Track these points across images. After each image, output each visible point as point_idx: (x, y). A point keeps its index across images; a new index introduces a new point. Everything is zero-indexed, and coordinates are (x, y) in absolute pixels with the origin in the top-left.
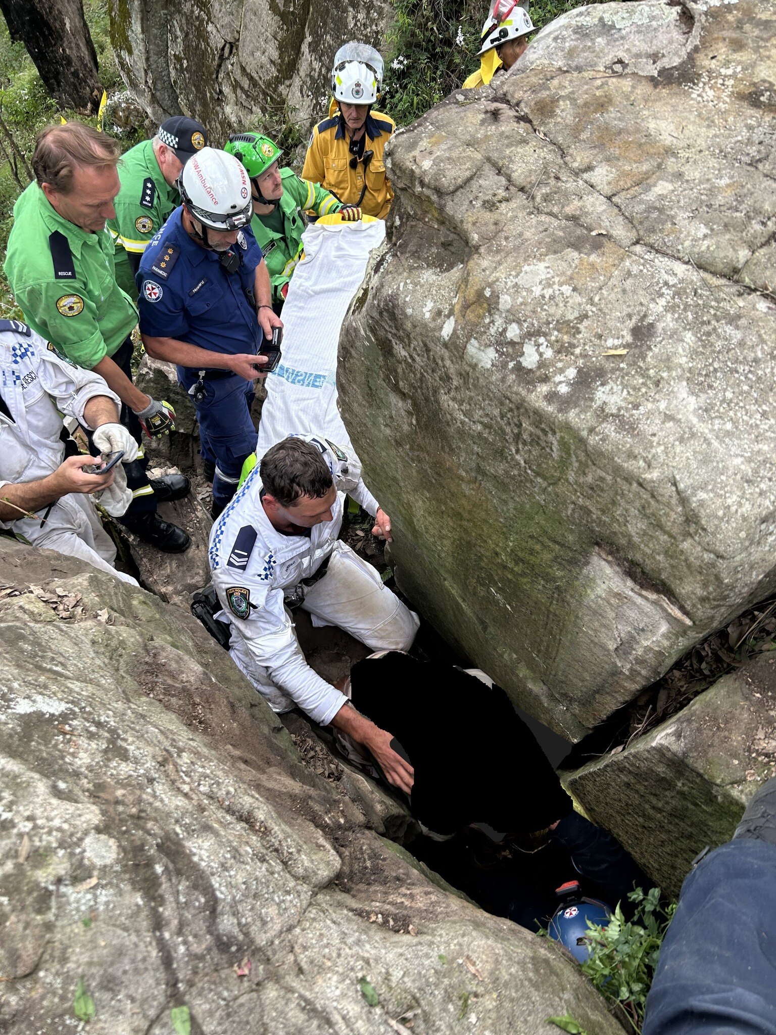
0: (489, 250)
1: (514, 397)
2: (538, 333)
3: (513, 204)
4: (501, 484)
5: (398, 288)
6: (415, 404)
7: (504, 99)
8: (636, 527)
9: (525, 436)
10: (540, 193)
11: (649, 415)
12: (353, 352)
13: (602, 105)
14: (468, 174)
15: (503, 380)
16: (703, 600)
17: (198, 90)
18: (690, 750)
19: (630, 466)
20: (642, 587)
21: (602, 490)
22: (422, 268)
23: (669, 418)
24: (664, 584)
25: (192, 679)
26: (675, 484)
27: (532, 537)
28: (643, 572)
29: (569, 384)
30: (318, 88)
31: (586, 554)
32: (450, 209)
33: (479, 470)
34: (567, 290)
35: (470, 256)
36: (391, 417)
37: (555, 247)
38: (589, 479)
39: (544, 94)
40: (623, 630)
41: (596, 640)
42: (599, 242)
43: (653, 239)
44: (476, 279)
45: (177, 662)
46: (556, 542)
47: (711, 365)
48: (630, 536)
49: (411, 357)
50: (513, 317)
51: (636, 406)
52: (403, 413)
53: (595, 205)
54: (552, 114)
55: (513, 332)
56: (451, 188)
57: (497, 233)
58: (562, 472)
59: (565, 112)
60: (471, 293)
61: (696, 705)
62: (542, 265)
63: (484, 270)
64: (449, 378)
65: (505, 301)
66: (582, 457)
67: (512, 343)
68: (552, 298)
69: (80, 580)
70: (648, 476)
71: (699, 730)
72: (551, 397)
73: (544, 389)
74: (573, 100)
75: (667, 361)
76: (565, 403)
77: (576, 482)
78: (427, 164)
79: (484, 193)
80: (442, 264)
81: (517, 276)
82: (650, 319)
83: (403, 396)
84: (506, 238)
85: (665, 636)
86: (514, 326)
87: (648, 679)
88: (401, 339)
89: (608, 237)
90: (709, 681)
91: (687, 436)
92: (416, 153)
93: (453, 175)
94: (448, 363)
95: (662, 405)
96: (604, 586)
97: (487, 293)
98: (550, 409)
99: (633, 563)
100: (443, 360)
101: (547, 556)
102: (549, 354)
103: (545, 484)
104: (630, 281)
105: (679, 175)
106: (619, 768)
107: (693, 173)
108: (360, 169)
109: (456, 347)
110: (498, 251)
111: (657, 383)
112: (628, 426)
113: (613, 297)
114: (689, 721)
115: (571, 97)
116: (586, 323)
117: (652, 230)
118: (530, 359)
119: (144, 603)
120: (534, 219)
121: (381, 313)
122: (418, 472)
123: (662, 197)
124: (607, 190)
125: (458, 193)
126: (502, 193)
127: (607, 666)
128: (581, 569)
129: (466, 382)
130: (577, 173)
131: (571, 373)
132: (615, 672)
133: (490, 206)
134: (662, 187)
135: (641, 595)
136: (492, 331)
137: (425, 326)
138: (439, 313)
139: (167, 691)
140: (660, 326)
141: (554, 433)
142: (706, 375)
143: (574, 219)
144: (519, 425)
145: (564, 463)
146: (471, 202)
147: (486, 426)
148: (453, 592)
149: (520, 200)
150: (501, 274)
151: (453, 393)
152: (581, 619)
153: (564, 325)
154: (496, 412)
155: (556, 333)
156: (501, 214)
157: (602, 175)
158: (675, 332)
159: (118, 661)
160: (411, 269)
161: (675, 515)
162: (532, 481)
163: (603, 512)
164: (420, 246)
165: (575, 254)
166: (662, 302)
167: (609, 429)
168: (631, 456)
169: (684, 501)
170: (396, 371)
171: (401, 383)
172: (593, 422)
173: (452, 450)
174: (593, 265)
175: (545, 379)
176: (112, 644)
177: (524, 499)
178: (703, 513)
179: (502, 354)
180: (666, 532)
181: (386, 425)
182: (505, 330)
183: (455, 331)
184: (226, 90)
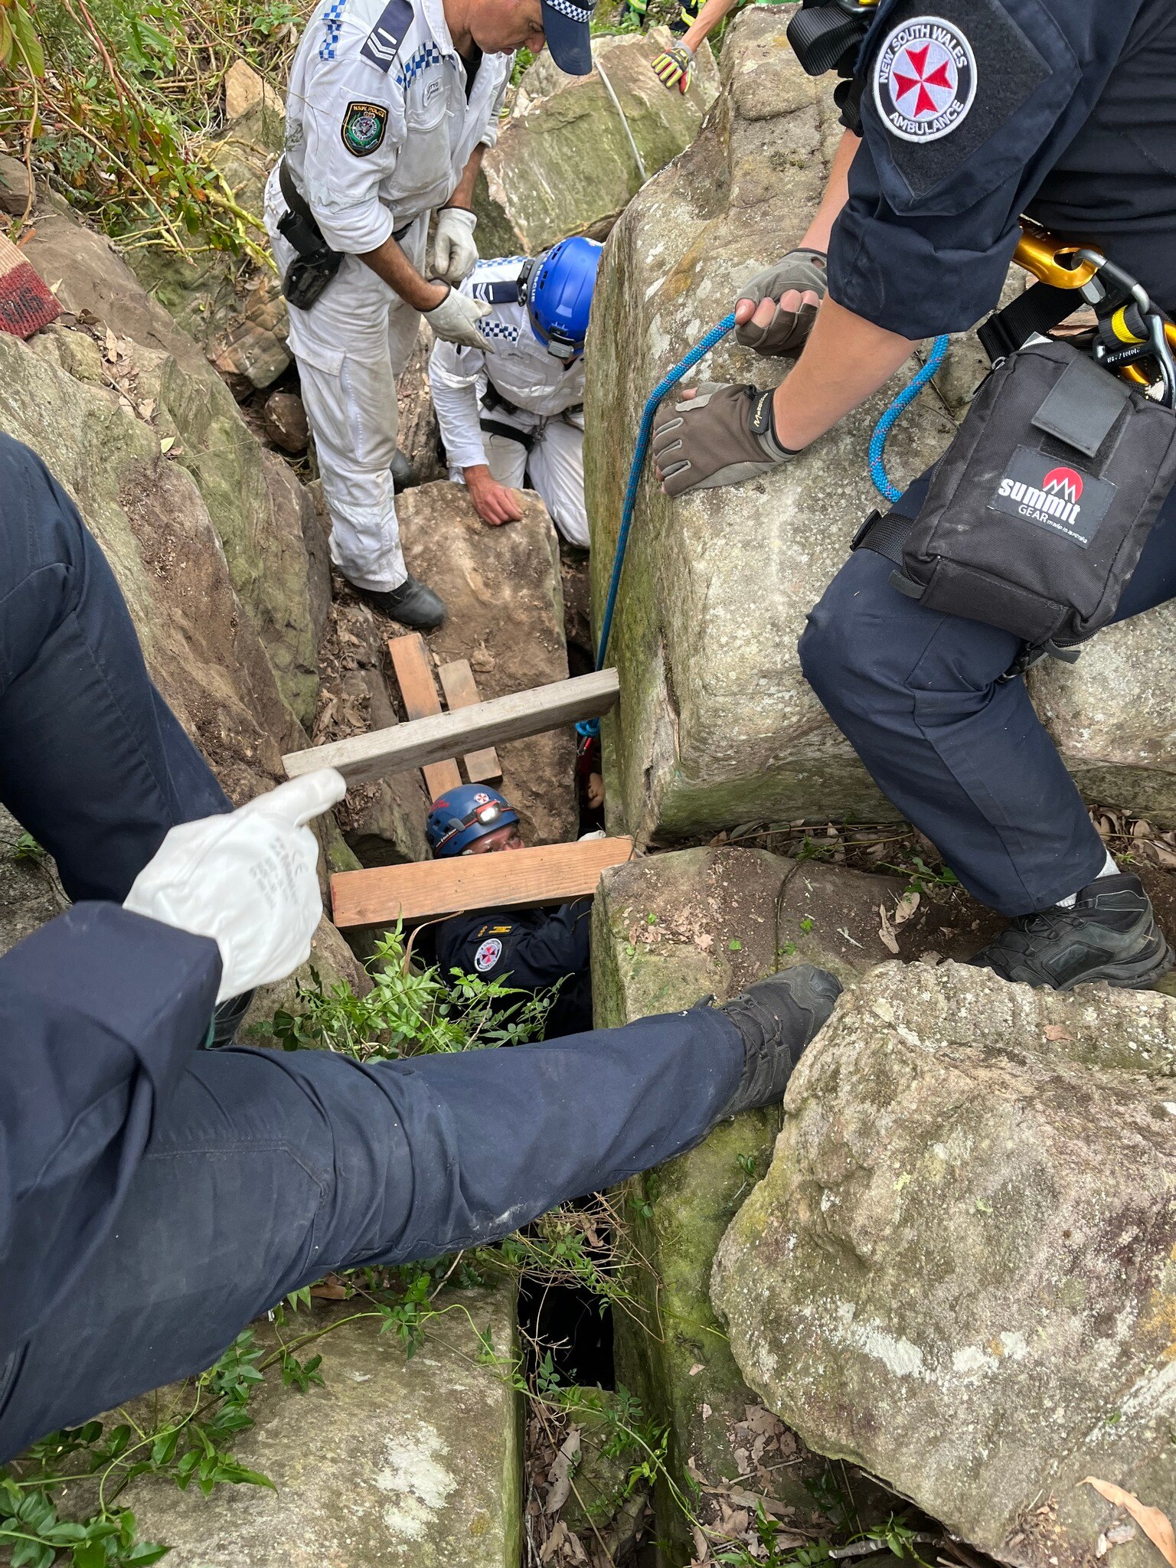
0: (738, 218)
3: (803, 177)
5: (649, 208)
8: (677, 621)
14: (782, 106)
20: (669, 700)
22: (685, 199)
24: (678, 703)
25: (187, 524)
26: (708, 586)
28: (672, 682)
31: (656, 642)
32: (737, 139)
35: (721, 213)
44: (702, 246)
45: (183, 497)
46: (647, 615)
47: (842, 486)
50: (702, 311)
55: (693, 330)
56: (753, 114)
57: (760, 201)
60: (691, 257)
63: (715, 239)
65: (706, 288)
69: (153, 356)
70: (694, 563)
78: (749, 66)
79: (785, 143)
80: (703, 207)
81: (734, 266)
84: (765, 214)
86: (698, 323)
88: (629, 276)
91: (755, 544)
92: (755, 44)
93: (767, 97)
96: (658, 690)
97: (699, 267)
99: (670, 666)
109: (648, 315)
110: (745, 224)
119: (226, 432)
120: (808, 208)
125: (758, 124)
126: (803, 154)
132: (645, 803)
133: (778, 162)
135: (668, 710)
136: (679, 316)
137: (639, 271)
138: (661, 264)
139: (149, 517)
142: (829, 495)
146: (763, 144)
149: (814, 175)
150: (725, 252)
155: (726, 356)
156: (781, 180)
159: (112, 452)
160: (675, 192)
161: (696, 621)
164: (701, 169)
168: (697, 535)
176: (115, 431)
178: (711, 630)
179: (672, 349)
182: (688, 323)
183: (656, 295)
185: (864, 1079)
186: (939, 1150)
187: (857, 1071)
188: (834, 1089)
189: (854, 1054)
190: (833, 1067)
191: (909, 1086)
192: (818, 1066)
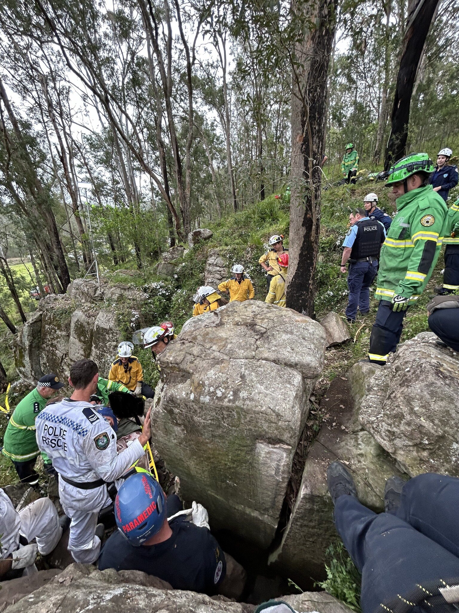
0: (196, 372)
1: (219, 406)
2: (219, 387)
3: (197, 360)
4: (221, 437)
5: (172, 393)
6: (185, 426)
7: (183, 339)
8: (265, 426)
9: (225, 416)
10: (203, 356)
11: (255, 394)
12: (158, 420)
13: (207, 334)
14: (183, 357)
15: (214, 403)
16: (291, 437)
17: (53, 370)
18: (312, 489)
19: (257, 409)
20: (274, 444)
21: (253, 420)
22: (178, 384)
23: (259, 393)
24: (279, 440)
26: (270, 408)
27: (236, 450)
28: (273, 440)
29: (232, 396)
30: (100, 358)
31: (254, 444)
32: (181, 367)
33: (213, 436)
34: (220, 374)
35: (191, 376)
36: (176, 435)
37: (213, 366)
38: (248, 419)
39: (193, 336)
40: (274, 464)
41: (268, 475)
42: (222, 361)
43: (233, 356)
44: (196, 381)
46: (244, 446)
47: (261, 378)
48: (265, 430)
49: (181, 411)
50: (210, 385)
51: (251, 394)
52: (180, 431)
53: (217, 354)
54: (197, 339)
55: (212, 389)
56: (180, 362)
57: (196, 368)
58: (240, 421)
59: (200, 338)
60: (196, 384)
61: (305, 474)
62: (212, 371)
63: (197, 378)
64: (196, 411)
65: (207, 382)
66: (244, 413)
67: (213, 392)
68: (218, 377)
70: (263, 409)
71: (310, 481)
72: (230, 401)
73: (226, 400)
74: (200, 335)
75: (252, 381)
76: (234, 401)
77: (245, 422)
78: (171, 359)
79: (189, 360)
80: (183, 381)
81: (207, 376)
82: (243, 373)
83: (180, 425)
84: (200, 368)
85: (287, 457)
86: (212, 387)
87: (288, 477)
88: (176, 407)
89: (224, 359)
90: (302, 469)
91: (266, 395)
92: (167, 357)
93: (179, 359)
94: (195, 406)
95: (256, 391)
96: (264, 453)
97: (201, 382)
98: (231, 404)
99: (269, 438)
100: (192, 406)
101: (243, 453)
102: (223, 391)
103: (235, 429)
104: (234, 367)
105: (232, 342)
106: (296, 520)
107: (234, 341)
108: (128, 372)
109: (196, 400)
110: (199, 372)
111: (252, 387)
112: (252, 400)
113: (232, 372)
114: (306, 480)
115: (199, 334)
116: (229, 380)
117: (232, 355)
118: (219, 394)
120: (204, 362)
121: (168, 402)
122: (190, 450)
123: (230, 348)
124: (218, 350)
125: (182, 362)
126: (193, 359)
127: (274, 483)
128: (255, 451)
129: (202, 409)
130: (209, 349)
131: (231, 393)
132: (278, 483)
133: (192, 362)
134: (229, 346)
135: (275, 448)
136: (206, 391)
137: (185, 399)
138: (188, 394)
140: (246, 374)
141: (234, 411)
142: (262, 380)
143: (213, 358)
144: (223, 414)
145: (239, 418)
146: (186, 363)
147: (211, 420)
148: (213, 494)
149: (198, 359)
150: (202, 376)
151: (198, 415)
152: (261, 470)
153: (224, 382)
154: (214, 414)
155: (223, 385)
156: (195, 363)
157: (214, 347)
158: (249, 374)
160: (174, 386)
161: (274, 416)
162: (231, 430)
163: (255, 427)
164: (175, 379)
165: (218, 366)
166: (243, 368)
167: (248, 402)
168: (256, 406)
169: (274, 411)
170: (176, 418)
171: (178, 421)
172: (243, 402)
173: (202, 434)
174: (224, 366)
175: (226, 397)
177: (231, 437)
178: (280, 412)
179: (211, 396)
180: (273, 423)
181: (175, 439)
182: (209, 390)
183: (195, 396)
184: (65, 367)
185: (394, 423)
186: (416, 409)
187: (391, 425)
188: (394, 432)
189: (386, 425)
190: (387, 433)
191: (401, 409)
192: (385, 438)
